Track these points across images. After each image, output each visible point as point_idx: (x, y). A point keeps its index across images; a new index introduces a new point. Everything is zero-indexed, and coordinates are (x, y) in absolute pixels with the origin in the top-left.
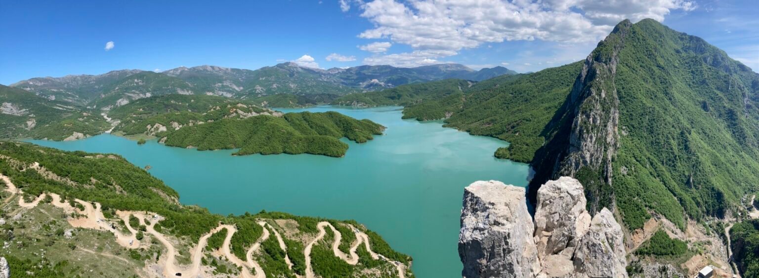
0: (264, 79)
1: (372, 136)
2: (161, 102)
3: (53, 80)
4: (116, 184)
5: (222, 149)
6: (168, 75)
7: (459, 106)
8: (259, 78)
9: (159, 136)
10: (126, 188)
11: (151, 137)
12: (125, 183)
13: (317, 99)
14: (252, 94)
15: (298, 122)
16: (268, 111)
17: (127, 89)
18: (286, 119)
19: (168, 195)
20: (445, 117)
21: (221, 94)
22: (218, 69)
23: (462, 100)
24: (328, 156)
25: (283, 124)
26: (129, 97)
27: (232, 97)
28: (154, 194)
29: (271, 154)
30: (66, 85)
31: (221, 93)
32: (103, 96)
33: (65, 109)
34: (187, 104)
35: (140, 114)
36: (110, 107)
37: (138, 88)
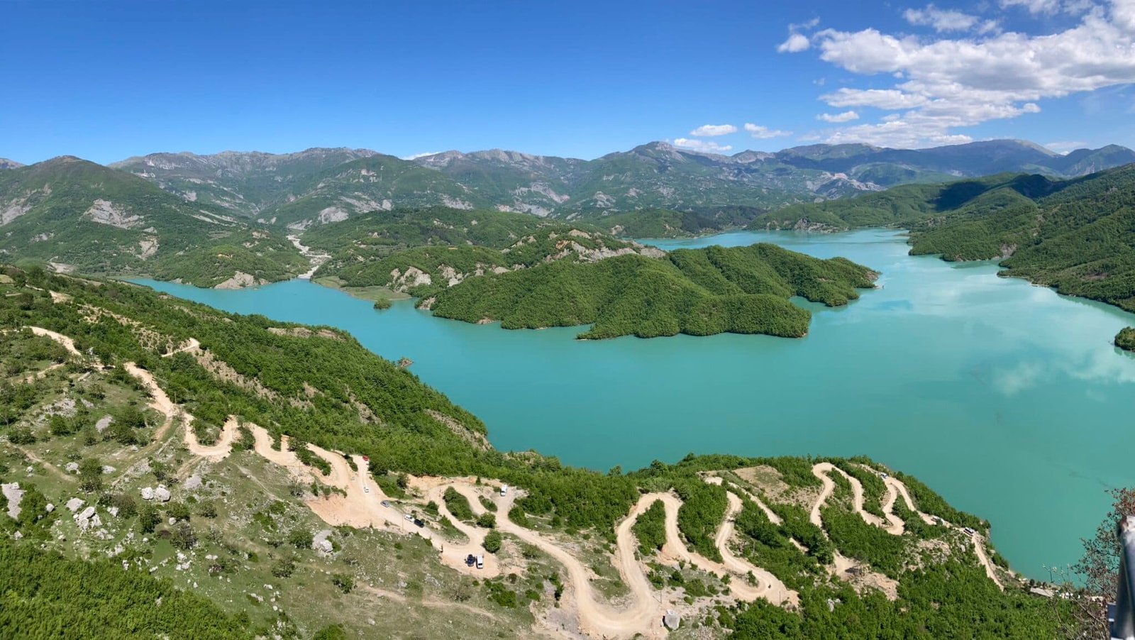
0: (611, 178)
1: (854, 291)
2: (415, 221)
3: (194, 159)
4: (356, 400)
5: (553, 326)
6: (425, 166)
7: (1030, 231)
8: (601, 177)
9: (417, 294)
10: (380, 410)
11: (398, 297)
12: (377, 399)
13: (719, 218)
14: (589, 209)
15: (699, 267)
16: (631, 246)
17: (345, 189)
18: (674, 263)
19: (468, 429)
20: (1001, 255)
21: (526, 210)
22: (520, 159)
23: (1036, 219)
24: (775, 335)
25: (670, 272)
26: (348, 207)
27: (547, 216)
28: (438, 425)
29: (656, 336)
30: (219, 172)
31: (526, 207)
32: (292, 199)
33: (216, 222)
34: (465, 229)
35: (376, 244)
36: (305, 222)
37: (366, 187)
